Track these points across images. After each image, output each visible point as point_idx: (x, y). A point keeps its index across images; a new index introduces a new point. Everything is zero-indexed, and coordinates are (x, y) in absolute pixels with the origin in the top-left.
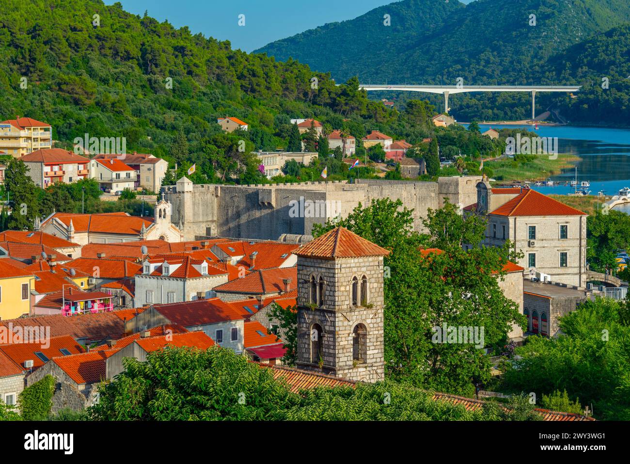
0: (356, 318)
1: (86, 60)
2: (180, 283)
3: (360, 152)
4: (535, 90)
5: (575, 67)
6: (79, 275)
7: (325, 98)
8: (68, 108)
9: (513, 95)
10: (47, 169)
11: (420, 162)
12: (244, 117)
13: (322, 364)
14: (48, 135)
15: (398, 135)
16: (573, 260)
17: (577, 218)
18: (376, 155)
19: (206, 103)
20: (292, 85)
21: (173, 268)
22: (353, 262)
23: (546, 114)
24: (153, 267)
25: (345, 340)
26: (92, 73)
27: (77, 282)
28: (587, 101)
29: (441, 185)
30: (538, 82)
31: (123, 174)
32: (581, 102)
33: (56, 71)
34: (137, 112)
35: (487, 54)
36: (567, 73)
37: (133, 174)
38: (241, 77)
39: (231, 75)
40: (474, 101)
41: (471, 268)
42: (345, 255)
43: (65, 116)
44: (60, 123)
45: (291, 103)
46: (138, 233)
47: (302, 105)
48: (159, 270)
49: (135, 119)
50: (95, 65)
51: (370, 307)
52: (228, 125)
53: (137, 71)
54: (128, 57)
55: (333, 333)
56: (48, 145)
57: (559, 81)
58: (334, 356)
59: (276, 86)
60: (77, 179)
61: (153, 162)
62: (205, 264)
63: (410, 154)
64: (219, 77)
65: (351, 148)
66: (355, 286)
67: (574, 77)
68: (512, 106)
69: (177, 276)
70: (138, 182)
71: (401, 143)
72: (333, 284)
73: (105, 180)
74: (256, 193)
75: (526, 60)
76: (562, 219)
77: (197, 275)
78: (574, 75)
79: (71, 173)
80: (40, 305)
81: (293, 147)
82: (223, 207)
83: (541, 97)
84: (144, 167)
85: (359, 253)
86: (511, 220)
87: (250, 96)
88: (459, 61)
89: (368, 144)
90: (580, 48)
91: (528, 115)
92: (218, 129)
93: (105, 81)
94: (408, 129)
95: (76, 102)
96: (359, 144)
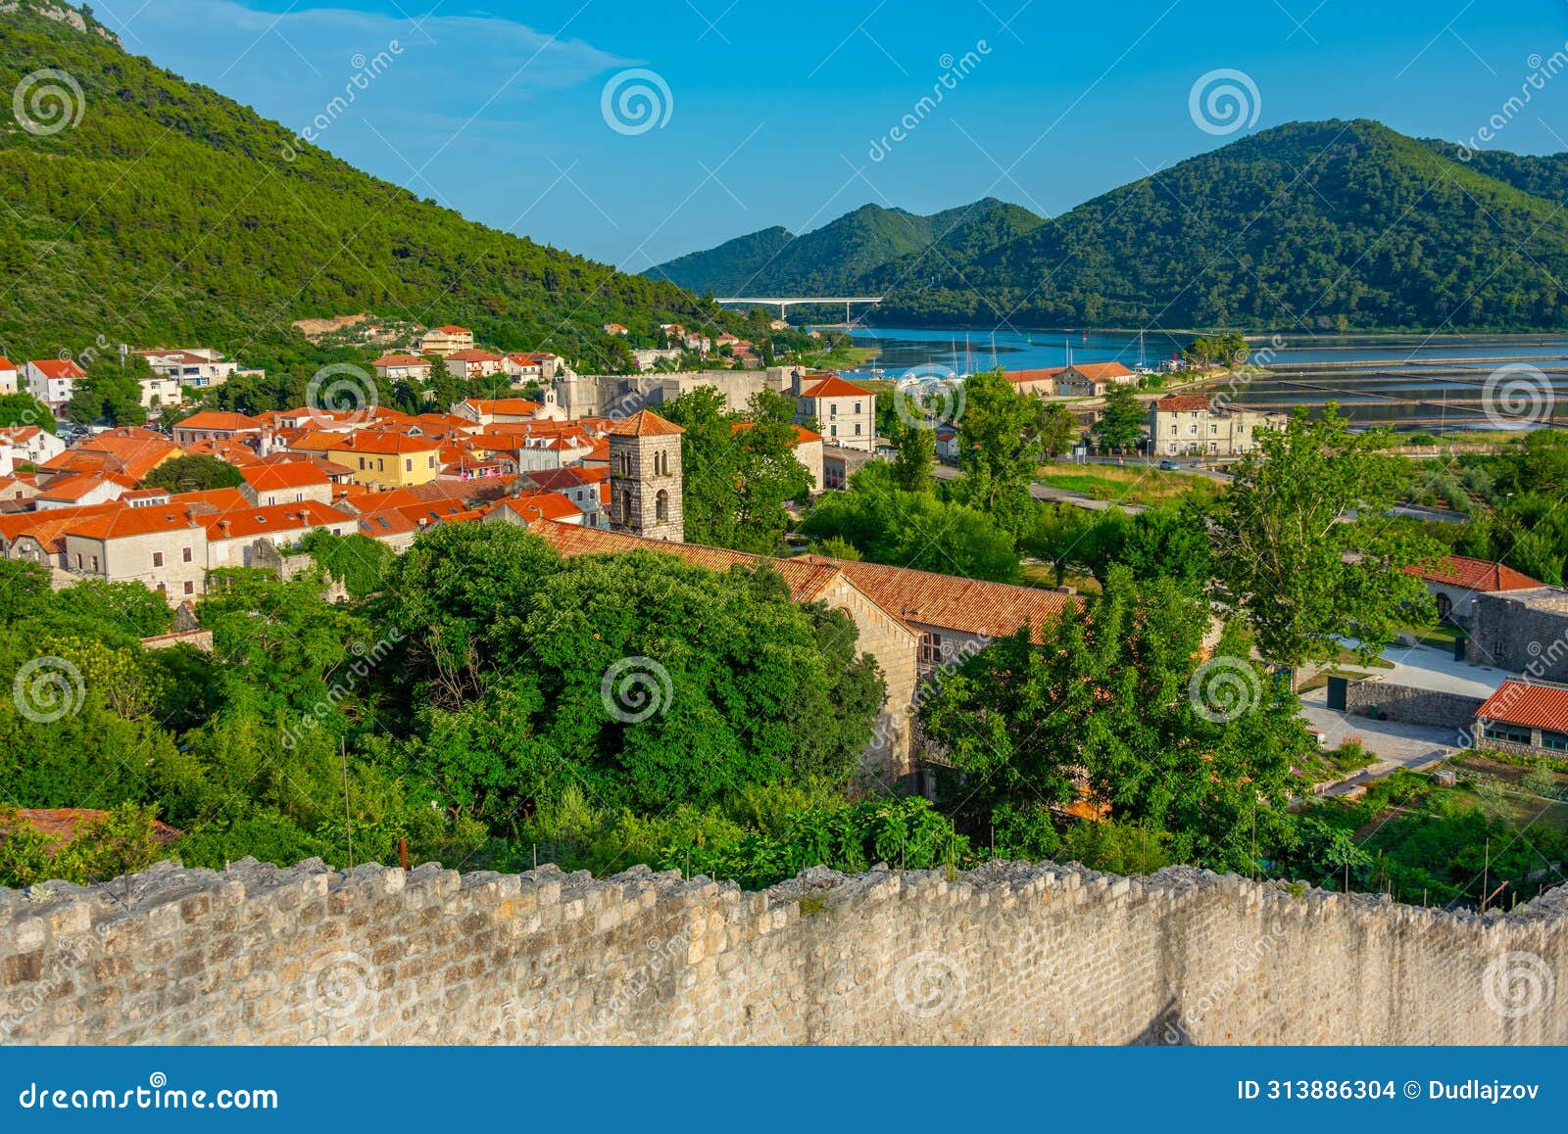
0: (658, 485)
1: (501, 281)
2: (554, 454)
3: (713, 349)
4: (849, 301)
5: (879, 283)
6: (477, 448)
7: (688, 308)
8: (486, 318)
9: (832, 305)
10: (469, 365)
11: (758, 356)
12: (625, 324)
13: (631, 524)
14: (470, 339)
15: (742, 336)
16: (865, 430)
17: (867, 398)
18: (726, 351)
19: (596, 312)
20: (663, 298)
21: (549, 442)
22: (654, 439)
23: (858, 319)
24: (533, 441)
25: (649, 502)
26: (506, 291)
27: (475, 454)
28: (888, 308)
29: (769, 374)
30: (852, 295)
31: (529, 368)
32: (883, 309)
33: (477, 289)
34: (542, 321)
35: (814, 274)
36: (872, 288)
37: (537, 368)
38: (623, 293)
39: (615, 291)
40: (803, 310)
41: (770, 440)
42: (648, 433)
43: (484, 324)
44: (480, 329)
45: (662, 312)
46: (532, 414)
47: (670, 314)
48: (538, 444)
49: (540, 326)
50: (508, 284)
51: (670, 476)
52: (612, 330)
53: (542, 289)
54: (534, 278)
55: (639, 498)
56: (471, 347)
57: (867, 294)
58: (640, 516)
59: (650, 299)
60: (493, 372)
61: (552, 359)
62: (574, 439)
63: (751, 351)
64: (606, 293)
65: (706, 346)
66: (657, 458)
67: (879, 291)
68: (832, 313)
69: (553, 448)
70: (541, 374)
71: (745, 342)
72: (637, 458)
73: (515, 373)
74: (626, 382)
75: (843, 278)
76: (856, 399)
77: (568, 447)
78: (878, 289)
79: (488, 368)
80: (444, 473)
81: (662, 346)
82: (601, 394)
83: (854, 306)
84: (545, 363)
85: (660, 431)
86: (817, 400)
87: (630, 308)
88: (794, 280)
89: (720, 343)
90: (882, 268)
91: (844, 320)
92: (604, 333)
93: (516, 297)
94: (751, 331)
95: (493, 313)
96: (713, 343)
